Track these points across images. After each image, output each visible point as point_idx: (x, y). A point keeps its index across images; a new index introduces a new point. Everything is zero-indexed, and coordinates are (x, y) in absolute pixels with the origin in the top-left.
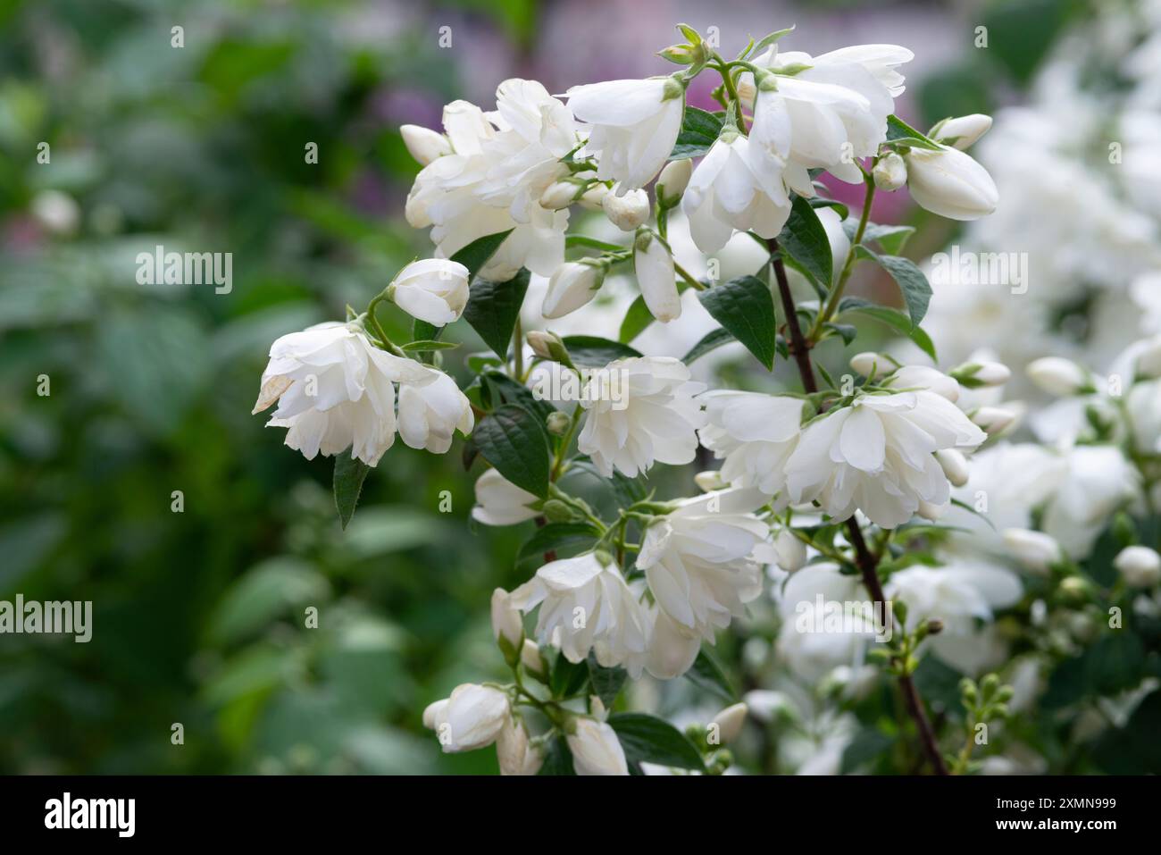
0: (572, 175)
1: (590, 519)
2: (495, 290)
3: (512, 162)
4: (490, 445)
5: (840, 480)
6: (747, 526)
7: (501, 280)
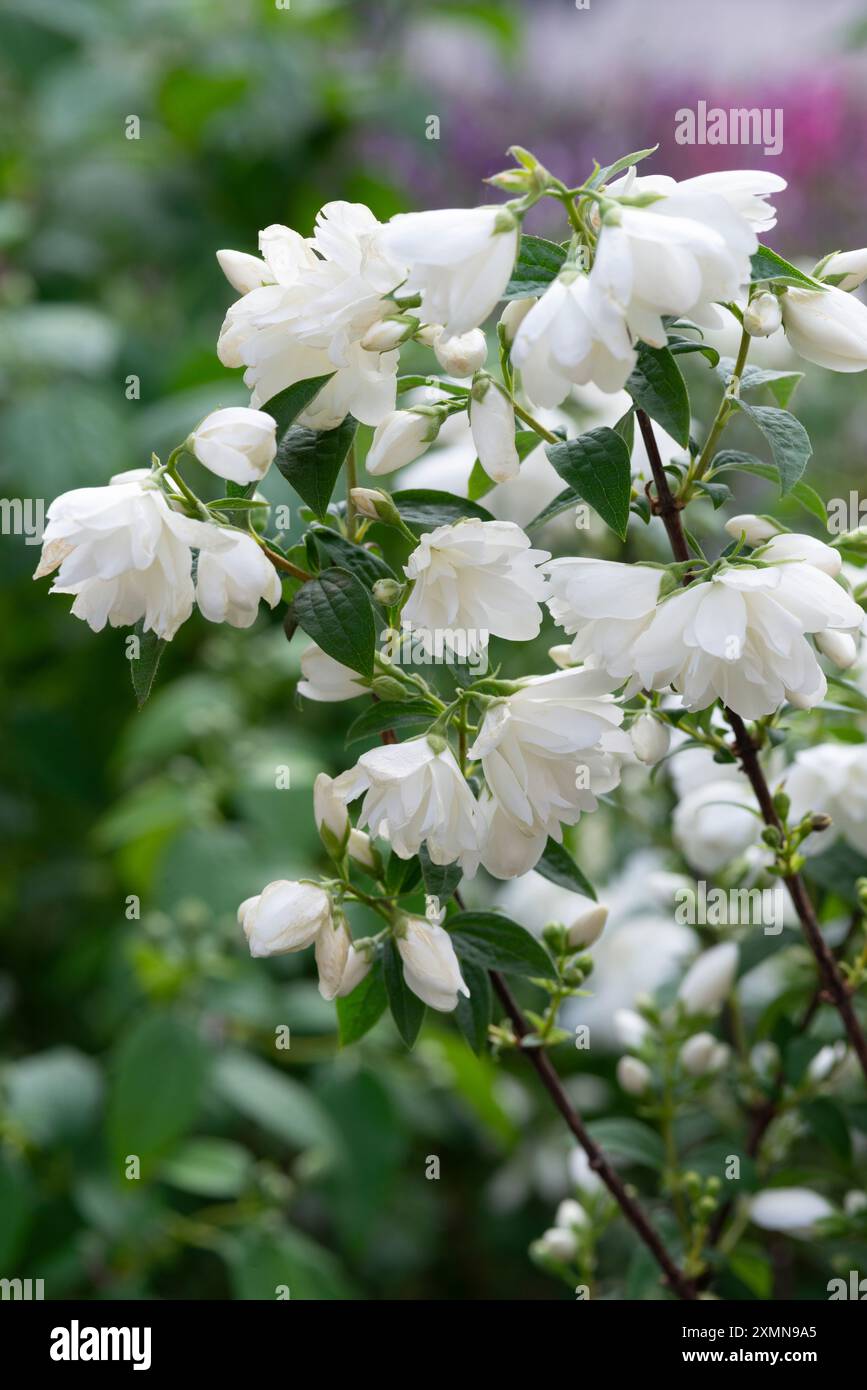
0: (401, 313)
1: (427, 697)
2: (317, 440)
3: (327, 298)
4: (311, 614)
5: (694, 667)
6: (598, 712)
7: (324, 429)
